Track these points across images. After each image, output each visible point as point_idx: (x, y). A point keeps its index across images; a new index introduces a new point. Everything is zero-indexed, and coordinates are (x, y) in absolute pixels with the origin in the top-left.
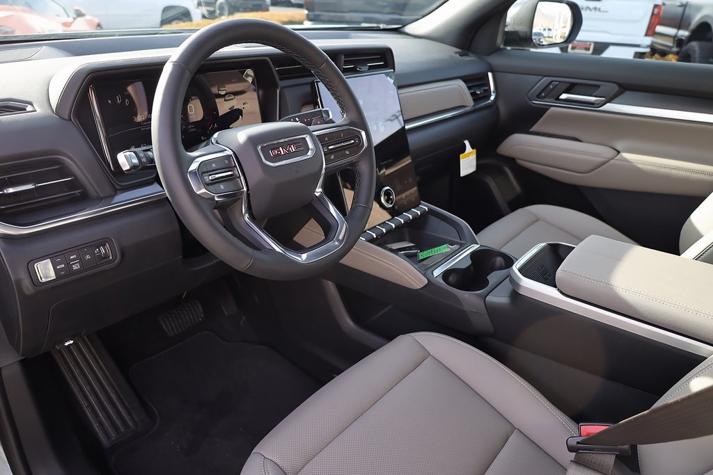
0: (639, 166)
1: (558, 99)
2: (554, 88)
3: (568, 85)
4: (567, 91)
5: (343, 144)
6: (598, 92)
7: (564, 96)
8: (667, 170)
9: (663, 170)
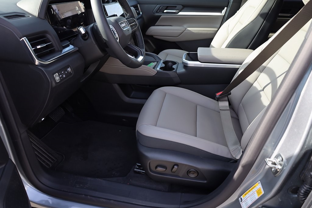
0: (193, 31)
1: (163, 12)
2: (161, 9)
3: (166, 7)
4: (166, 9)
5: (132, 24)
6: (176, 8)
7: (165, 11)
8: (201, 32)
9: (200, 32)
